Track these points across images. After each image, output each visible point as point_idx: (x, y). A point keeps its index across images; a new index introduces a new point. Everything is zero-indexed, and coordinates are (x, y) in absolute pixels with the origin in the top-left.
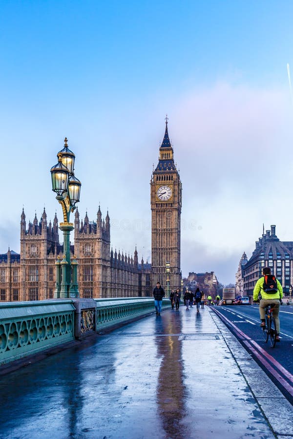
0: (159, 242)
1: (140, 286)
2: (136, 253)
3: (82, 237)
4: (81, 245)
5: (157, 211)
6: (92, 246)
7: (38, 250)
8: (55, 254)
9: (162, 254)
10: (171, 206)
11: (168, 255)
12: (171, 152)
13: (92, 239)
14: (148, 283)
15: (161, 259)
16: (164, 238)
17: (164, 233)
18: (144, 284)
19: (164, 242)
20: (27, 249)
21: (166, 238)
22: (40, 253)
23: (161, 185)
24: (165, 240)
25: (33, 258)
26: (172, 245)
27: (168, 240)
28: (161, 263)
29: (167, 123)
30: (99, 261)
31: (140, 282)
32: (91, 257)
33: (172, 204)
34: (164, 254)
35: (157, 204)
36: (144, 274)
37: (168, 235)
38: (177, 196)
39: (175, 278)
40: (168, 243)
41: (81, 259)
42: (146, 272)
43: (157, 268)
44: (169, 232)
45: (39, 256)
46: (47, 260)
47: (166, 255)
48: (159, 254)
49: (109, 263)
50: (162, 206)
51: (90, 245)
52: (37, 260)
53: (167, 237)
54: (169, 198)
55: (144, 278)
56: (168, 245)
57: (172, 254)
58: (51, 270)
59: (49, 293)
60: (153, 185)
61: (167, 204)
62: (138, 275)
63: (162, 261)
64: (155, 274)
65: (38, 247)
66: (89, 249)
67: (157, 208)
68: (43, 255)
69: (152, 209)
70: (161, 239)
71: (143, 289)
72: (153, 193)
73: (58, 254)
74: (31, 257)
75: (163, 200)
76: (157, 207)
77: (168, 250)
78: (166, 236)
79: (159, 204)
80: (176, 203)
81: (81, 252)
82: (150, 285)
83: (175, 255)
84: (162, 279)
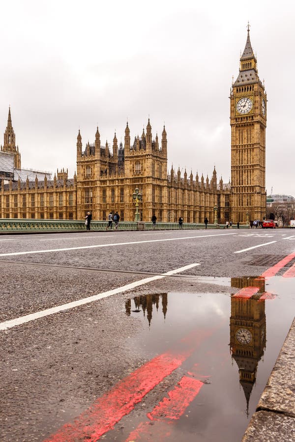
0: (239, 159)
1: (219, 208)
2: (215, 173)
3: (132, 155)
4: (131, 164)
5: (237, 126)
6: (142, 164)
7: (92, 171)
8: (108, 175)
9: (242, 172)
10: (253, 119)
11: (249, 173)
12: (253, 61)
13: (142, 156)
14: (228, 204)
15: (241, 178)
16: (245, 155)
17: (245, 149)
18: (222, 205)
19: (245, 159)
20: (83, 171)
21: (246, 155)
22: (94, 174)
23: (240, 98)
24: (246, 157)
25: (87, 180)
26: (253, 162)
27: (249, 157)
28: (241, 182)
29: (248, 31)
30: (149, 179)
31: (219, 203)
32: (140, 176)
33: (252, 117)
34: (245, 173)
35: (236, 119)
36: (223, 194)
37: (249, 152)
38: (259, 107)
39: (256, 198)
40: (249, 159)
41: (131, 178)
42: (225, 193)
43: (237, 187)
44: (250, 148)
45: (93, 177)
46: (100, 181)
47: (246, 173)
48: (240, 172)
49: (165, 182)
50: (242, 120)
51: (140, 163)
52: (92, 182)
53: (248, 153)
54: (249, 110)
55: (223, 199)
56: (249, 163)
57: (253, 172)
58: (104, 191)
59: (102, 215)
60: (232, 98)
61: (247, 118)
62: (216, 196)
63: (242, 180)
64: (235, 194)
65: (92, 169)
66: (138, 168)
67: (237, 123)
68: (97, 177)
69: (231, 125)
70: (241, 155)
71: (222, 211)
72: (233, 107)
73: (110, 174)
74: (86, 179)
75: (243, 113)
76: (236, 121)
77: (249, 168)
78: (246, 152)
79: (239, 119)
80: (257, 116)
81: (131, 171)
82: (230, 207)
83: (257, 173)
84: (242, 200)
